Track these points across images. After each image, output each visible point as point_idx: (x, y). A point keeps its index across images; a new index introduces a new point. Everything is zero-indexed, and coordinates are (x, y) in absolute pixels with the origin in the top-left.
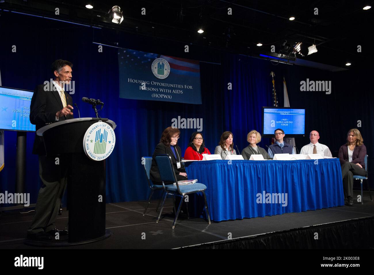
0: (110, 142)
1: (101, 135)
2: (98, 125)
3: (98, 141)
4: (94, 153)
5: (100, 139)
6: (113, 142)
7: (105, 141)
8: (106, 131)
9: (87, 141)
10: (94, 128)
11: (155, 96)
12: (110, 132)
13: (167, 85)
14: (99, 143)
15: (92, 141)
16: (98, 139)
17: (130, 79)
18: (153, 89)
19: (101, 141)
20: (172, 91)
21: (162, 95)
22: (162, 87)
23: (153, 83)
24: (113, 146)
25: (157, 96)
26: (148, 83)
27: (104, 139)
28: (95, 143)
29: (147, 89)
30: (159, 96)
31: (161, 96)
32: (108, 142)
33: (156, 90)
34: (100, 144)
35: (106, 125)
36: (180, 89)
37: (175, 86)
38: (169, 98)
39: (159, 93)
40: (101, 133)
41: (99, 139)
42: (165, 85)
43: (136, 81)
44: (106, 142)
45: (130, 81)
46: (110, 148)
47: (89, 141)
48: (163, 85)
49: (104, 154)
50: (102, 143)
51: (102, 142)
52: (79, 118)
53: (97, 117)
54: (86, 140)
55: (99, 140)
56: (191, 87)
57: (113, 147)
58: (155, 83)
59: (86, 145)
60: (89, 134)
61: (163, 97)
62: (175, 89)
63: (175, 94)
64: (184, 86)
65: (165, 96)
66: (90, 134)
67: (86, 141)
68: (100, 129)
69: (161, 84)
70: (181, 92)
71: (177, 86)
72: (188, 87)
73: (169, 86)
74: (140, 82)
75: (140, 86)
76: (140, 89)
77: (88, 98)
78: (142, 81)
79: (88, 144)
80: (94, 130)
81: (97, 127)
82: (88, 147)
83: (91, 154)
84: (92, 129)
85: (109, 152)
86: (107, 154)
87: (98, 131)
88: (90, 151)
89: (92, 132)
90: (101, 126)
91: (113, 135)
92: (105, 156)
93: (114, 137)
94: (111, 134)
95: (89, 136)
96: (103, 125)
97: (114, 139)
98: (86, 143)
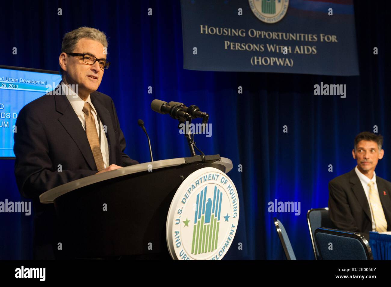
0: (227, 218)
1: (207, 202)
2: (201, 179)
3: (200, 220)
4: (192, 253)
5: (204, 215)
6: (234, 217)
7: (216, 216)
8: (219, 191)
9: (177, 224)
10: (193, 186)
11: (258, 62)
12: (228, 192)
13: (282, 35)
14: (204, 224)
15: (186, 223)
16: (202, 215)
17: (204, 27)
18: (254, 47)
19: (207, 221)
20: (293, 49)
21: (273, 60)
22: (273, 42)
23: (252, 33)
24: (233, 226)
25: (261, 61)
26: (242, 33)
27: (213, 212)
28: (195, 226)
29: (241, 47)
30: (266, 61)
31: (271, 61)
32: (222, 219)
33: (260, 49)
34: (205, 226)
35: (218, 176)
36: (311, 44)
37: (300, 37)
38: (287, 64)
39: (266, 54)
40: (207, 199)
41: (203, 213)
42: (278, 36)
43: (216, 30)
44: (219, 219)
45: (204, 31)
46: (227, 235)
47: (182, 224)
48: (274, 35)
49: (215, 251)
50: (210, 224)
51: (209, 222)
52: (152, 161)
53: (193, 156)
54: (175, 222)
55: (203, 217)
56: (333, 39)
58: (257, 33)
59: (174, 234)
60: (180, 206)
61: (275, 63)
62: (300, 43)
63: (301, 54)
64: (319, 38)
65: (279, 62)
66: (184, 203)
68: (206, 188)
69: (269, 35)
70: (313, 51)
71: (304, 37)
72: (328, 38)
73: (286, 37)
74: (225, 33)
75: (226, 42)
76: (226, 48)
77: (166, 102)
78: (229, 30)
79: (179, 232)
80: (190, 193)
81: (199, 183)
82: (178, 240)
83: (185, 257)
84: (188, 190)
85: (226, 244)
86: (221, 251)
87: (202, 192)
88: (183, 250)
89: (187, 200)
90: (208, 179)
91: (234, 199)
92: (216, 256)
93: (236, 204)
94: (230, 196)
95: (181, 210)
96: (212, 176)
97: (236, 207)
98: (174, 230)
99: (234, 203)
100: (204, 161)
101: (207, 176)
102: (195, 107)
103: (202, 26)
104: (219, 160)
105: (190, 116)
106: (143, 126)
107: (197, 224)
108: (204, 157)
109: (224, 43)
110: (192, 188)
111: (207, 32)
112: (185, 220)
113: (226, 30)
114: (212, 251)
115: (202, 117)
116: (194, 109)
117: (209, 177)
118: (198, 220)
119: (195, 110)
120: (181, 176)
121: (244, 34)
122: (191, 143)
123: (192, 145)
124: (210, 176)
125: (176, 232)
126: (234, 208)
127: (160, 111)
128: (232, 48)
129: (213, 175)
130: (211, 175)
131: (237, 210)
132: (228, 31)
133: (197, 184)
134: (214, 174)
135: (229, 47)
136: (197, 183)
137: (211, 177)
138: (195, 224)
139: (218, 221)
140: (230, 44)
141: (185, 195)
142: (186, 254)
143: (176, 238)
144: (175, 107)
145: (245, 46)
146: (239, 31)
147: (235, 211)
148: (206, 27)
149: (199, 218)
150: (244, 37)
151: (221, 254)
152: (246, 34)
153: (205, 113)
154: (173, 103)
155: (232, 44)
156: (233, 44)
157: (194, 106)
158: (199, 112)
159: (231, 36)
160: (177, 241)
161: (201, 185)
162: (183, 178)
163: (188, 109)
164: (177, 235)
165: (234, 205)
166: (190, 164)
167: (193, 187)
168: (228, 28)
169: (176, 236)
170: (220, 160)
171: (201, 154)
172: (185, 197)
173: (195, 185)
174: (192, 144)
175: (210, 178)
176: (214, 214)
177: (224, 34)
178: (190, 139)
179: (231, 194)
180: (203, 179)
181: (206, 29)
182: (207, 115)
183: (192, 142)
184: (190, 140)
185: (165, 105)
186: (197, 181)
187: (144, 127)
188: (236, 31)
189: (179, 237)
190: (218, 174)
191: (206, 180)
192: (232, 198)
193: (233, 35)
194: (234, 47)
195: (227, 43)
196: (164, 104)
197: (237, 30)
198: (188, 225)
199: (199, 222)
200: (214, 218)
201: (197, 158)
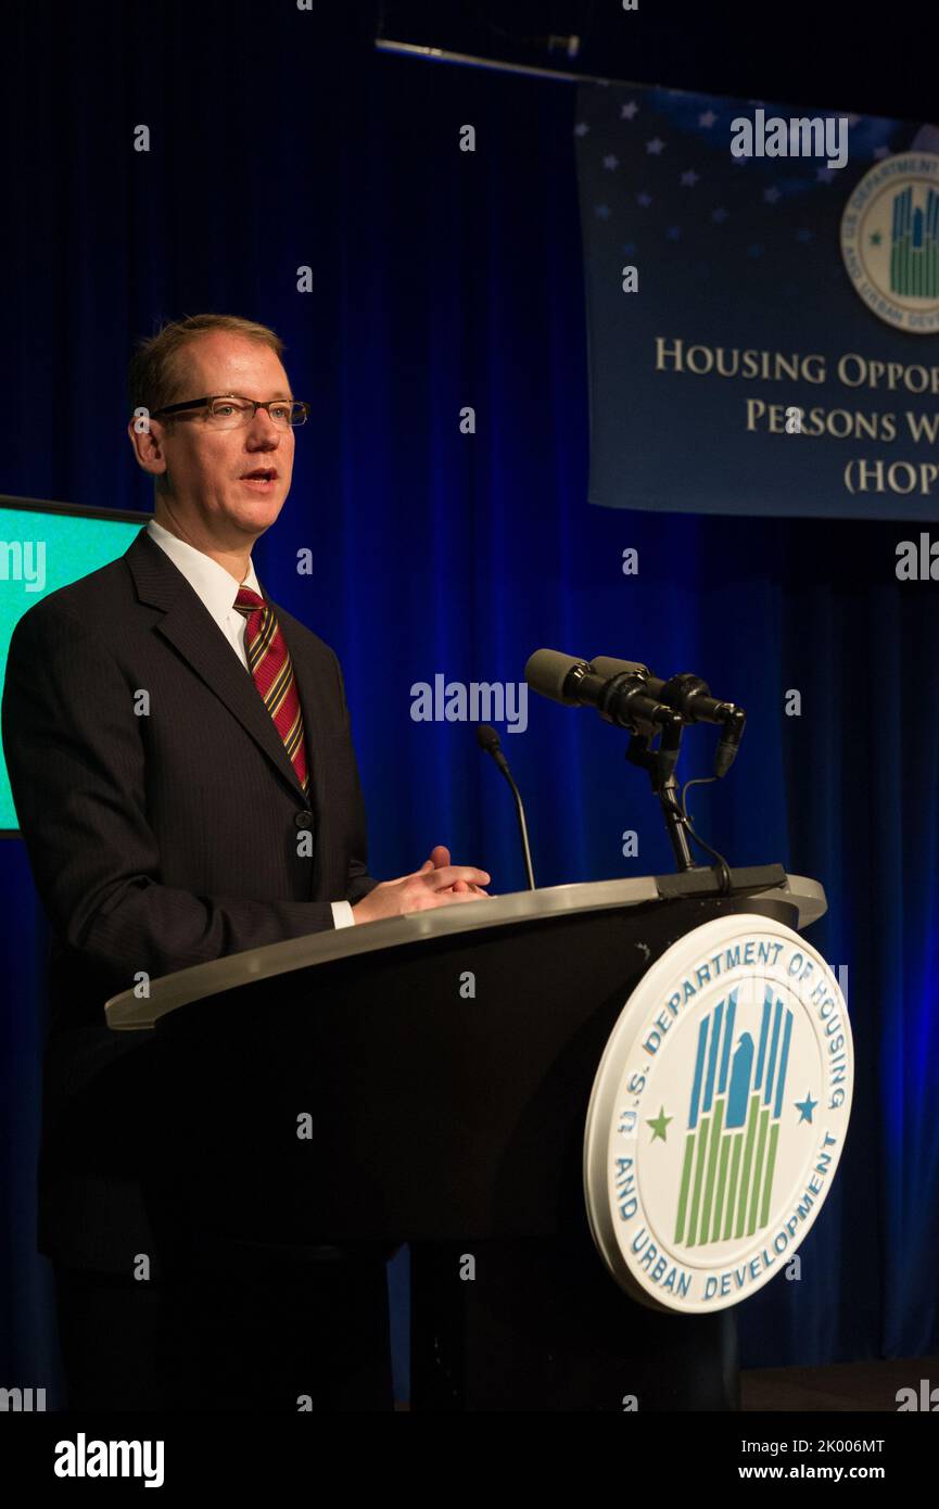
0: (806, 1109)
1: (735, 1047)
2: (716, 960)
3: (710, 1115)
4: (678, 1240)
5: (725, 1097)
6: (835, 1105)
7: (767, 1101)
8: (779, 1006)
10: (687, 985)
11: (871, 481)
12: (815, 1011)
14: (724, 1132)
15: (659, 1126)
16: (716, 1098)
17: (669, 346)
18: (857, 423)
19: (736, 1118)
21: (929, 473)
23: (852, 370)
24: (829, 1141)
25: (885, 477)
26: (813, 369)
27: (758, 1087)
28: (691, 1139)
29: (807, 422)
30: (902, 477)
31: (922, 476)
32: (791, 1114)
33: (881, 429)
34: (727, 1139)
35: (779, 947)
39: (902, 449)
40: (736, 1036)
41: (721, 1090)
43: (715, 359)
44: (777, 1114)
45: (670, 360)
46: (807, 1174)
47: (643, 1132)
48: (934, 379)
49: (761, 1234)
50: (743, 1130)
51: (741, 1124)
52: (530, 888)
53: (682, 868)
54: (618, 1123)
55: (720, 1103)
57: (836, 1152)
58: (868, 371)
59: (613, 1169)
60: (638, 1063)
66: (651, 1050)
67: (615, 1139)
68: (734, 997)
69: (916, 378)
74: (749, 370)
75: (751, 404)
76: (751, 425)
77: (583, 663)
78: (765, 356)
79: (630, 1162)
80: (676, 1013)
81: (708, 977)
82: (629, 1189)
83: (652, 1254)
84: (671, 1004)
85: (800, 1209)
86: (783, 1235)
87: (719, 1010)
88: (643, 1231)
89: (665, 1039)
90: (742, 960)
91: (835, 1036)
92: (765, 1254)
93: (842, 1056)
94: (821, 1025)
95: (642, 1079)
96: (756, 949)
97: (842, 1068)
98: (614, 1155)
99: (833, 1051)
100: (725, 889)
101: (737, 949)
102: (693, 684)
103: (660, 342)
104: (781, 884)
105: (677, 718)
106: (498, 753)
107: (696, 1131)
108: (725, 874)
109: (746, 406)
110: (682, 996)
111: (679, 366)
112: (656, 1117)
113: (751, 357)
114: (751, 1232)
115: (721, 722)
116: (691, 690)
117: (748, 952)
118: (702, 1116)
119: (694, 692)
120: (640, 946)
121: (822, 374)
122: (676, 818)
123: (679, 827)
124: (750, 949)
125: (621, 1161)
126: (835, 1070)
127: (561, 693)
128: (773, 427)
129: (762, 944)
130: (753, 944)
131: (843, 1078)
132: (759, 361)
133: (700, 978)
134: (767, 940)
135: (762, 421)
136: (703, 977)
137: (751, 952)
138: (692, 1132)
139: (776, 1122)
140: (767, 412)
141: (659, 1023)
142: (656, 1246)
143: (621, 1184)
144: (619, 681)
145: (824, 419)
146: (800, 362)
147: (837, 1080)
148: (678, 344)
149: (707, 1108)
150: (821, 385)
151: (781, 1245)
152: (827, 376)
153: (732, 705)
154: (607, 663)
155: (773, 410)
156: (778, 413)
157: (688, 679)
158: (707, 700)
159: (771, 382)
160: (625, 1194)
161: (715, 982)
162: (648, 952)
163: (664, 688)
164: (624, 1170)
165: (834, 1061)
166: (676, 900)
167: (689, 991)
168: (760, 351)
169: (620, 1175)
170: (782, 887)
171: (714, 864)
172: (657, 1030)
173: (695, 985)
174: (679, 821)
175: (749, 957)
176: (761, 1093)
177: (745, 374)
178: (670, 802)
179: (824, 1016)
180: (723, 962)
181: (678, 353)
182: (740, 714)
183: (680, 815)
184: (670, 808)
185: (579, 673)
186: (702, 968)
187: (501, 757)
188: (790, 363)
189: (630, 1179)
190: (780, 942)
191: (734, 965)
192: (829, 1033)
193: (778, 376)
194: (781, 424)
195: (756, 408)
196: (575, 669)
197: (795, 358)
198: (664, 1137)
199: (706, 1122)
200: (762, 1108)
201: (699, 877)
